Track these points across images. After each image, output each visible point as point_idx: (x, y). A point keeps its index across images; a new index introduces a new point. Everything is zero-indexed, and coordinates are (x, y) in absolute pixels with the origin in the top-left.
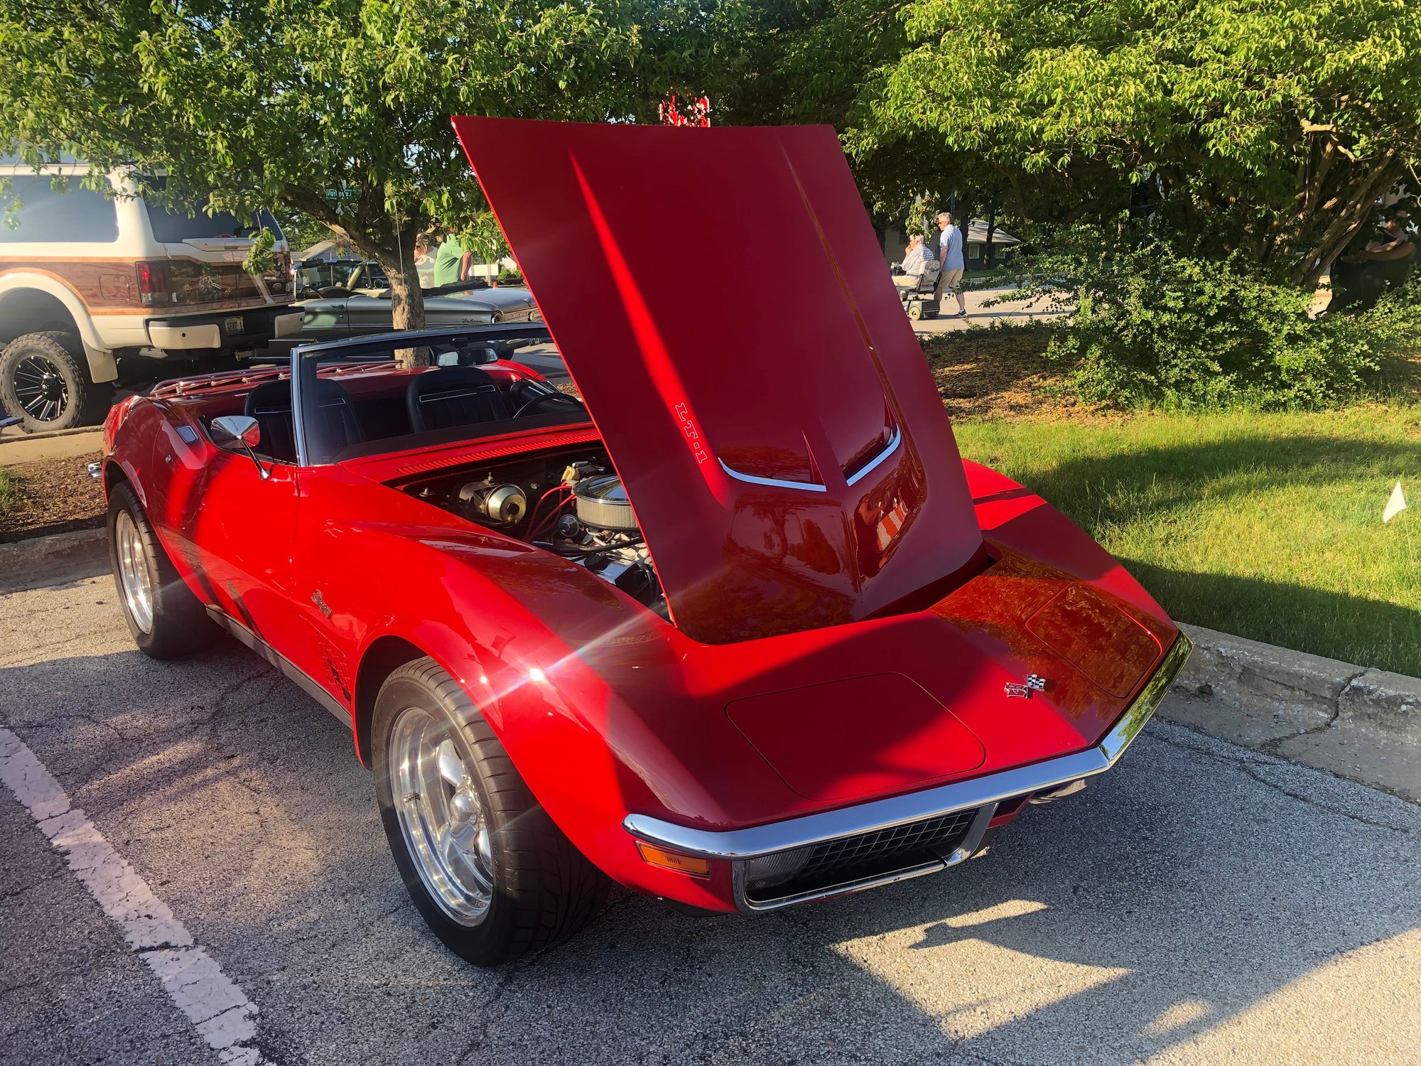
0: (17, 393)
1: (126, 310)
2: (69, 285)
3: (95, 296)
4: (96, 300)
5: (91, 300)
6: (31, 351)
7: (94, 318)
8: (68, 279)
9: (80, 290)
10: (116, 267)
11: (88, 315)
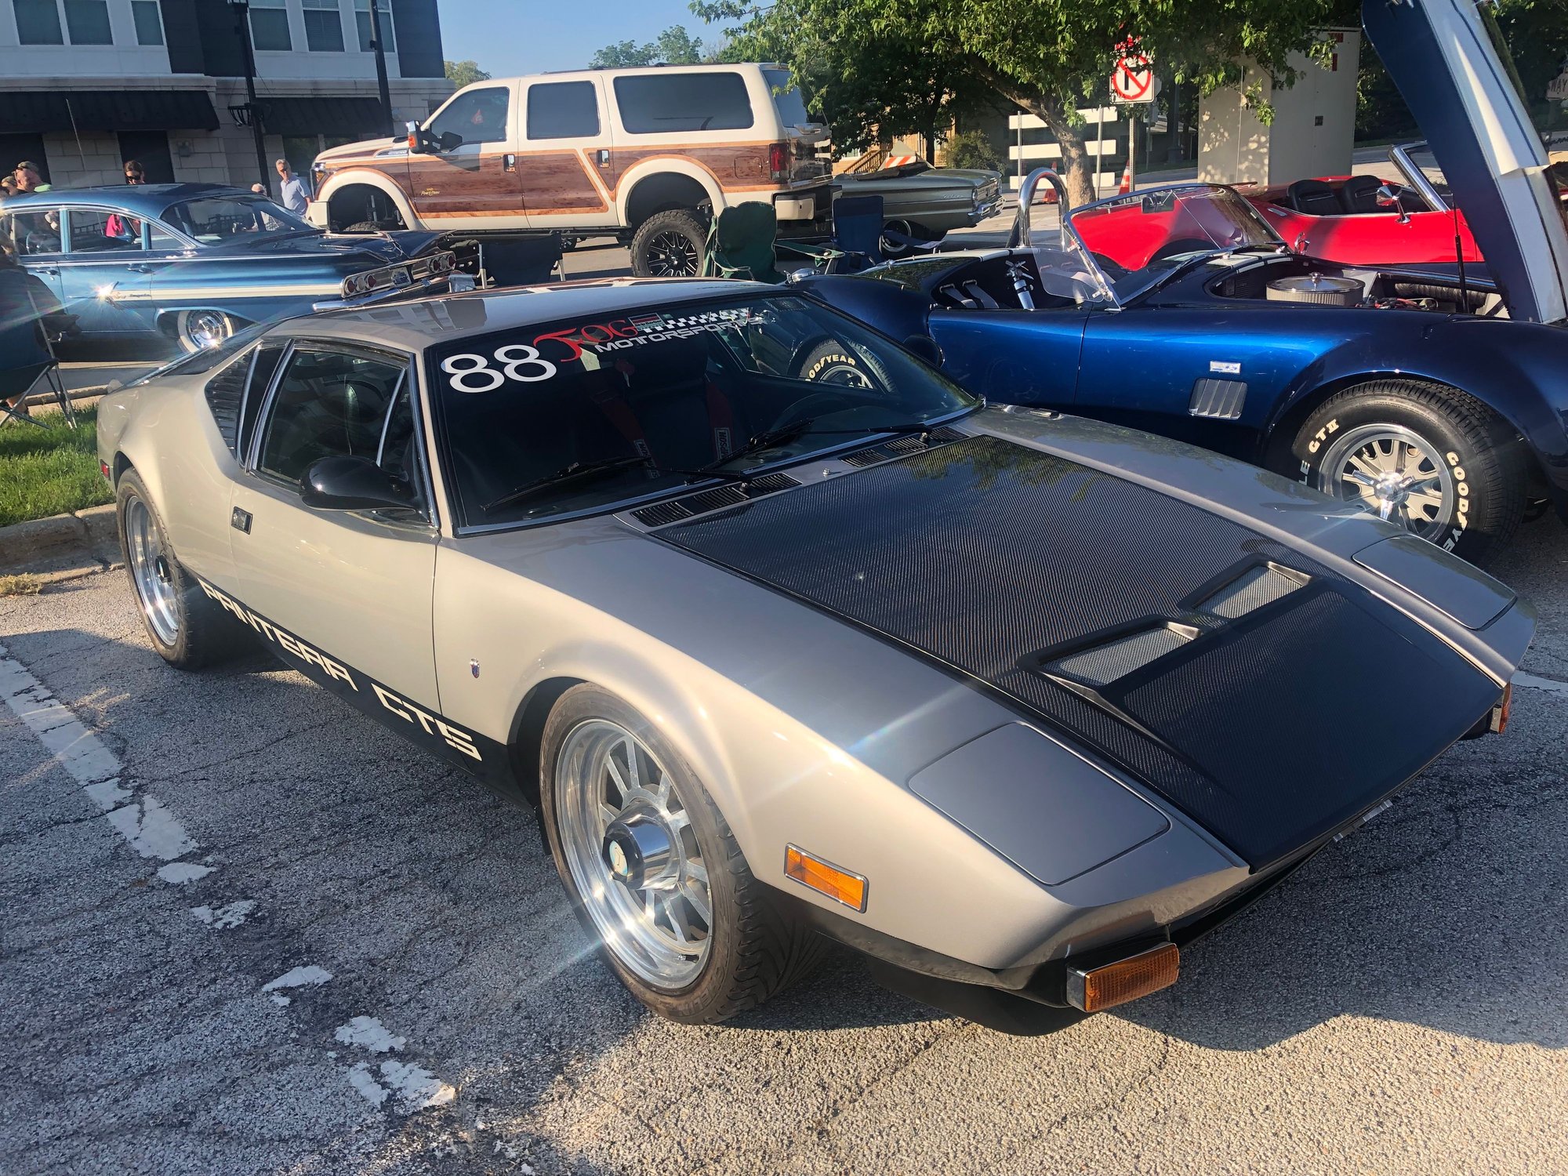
0: (649, 264)
1: (757, 187)
2: (706, 168)
3: (728, 176)
4: (729, 180)
5: (725, 179)
6: (667, 226)
7: (725, 195)
8: (705, 162)
9: (715, 172)
10: (752, 151)
11: (722, 193)
